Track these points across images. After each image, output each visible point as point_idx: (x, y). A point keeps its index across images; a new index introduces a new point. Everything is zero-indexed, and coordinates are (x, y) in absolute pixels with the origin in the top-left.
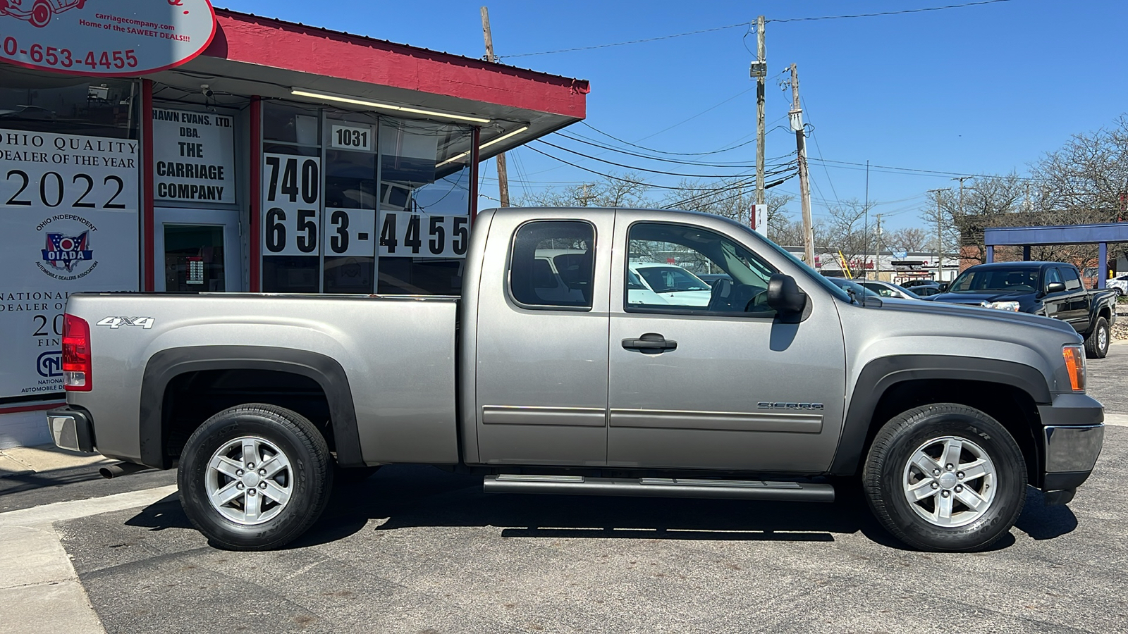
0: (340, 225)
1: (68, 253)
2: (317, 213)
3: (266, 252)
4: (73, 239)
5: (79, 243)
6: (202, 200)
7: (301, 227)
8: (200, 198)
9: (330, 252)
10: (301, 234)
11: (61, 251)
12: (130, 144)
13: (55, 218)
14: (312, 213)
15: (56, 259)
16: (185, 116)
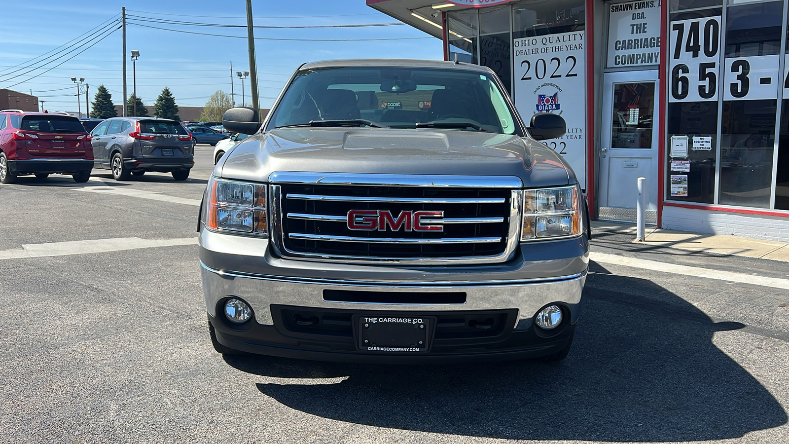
0: (740, 73)
1: (548, 106)
2: (717, 65)
3: (672, 100)
4: (550, 97)
5: (553, 100)
6: (644, 64)
7: (702, 77)
8: (642, 62)
9: (729, 97)
10: (702, 83)
11: (545, 105)
12: (580, 34)
13: (542, 86)
14: (712, 65)
15: (542, 110)
16: (637, 5)
